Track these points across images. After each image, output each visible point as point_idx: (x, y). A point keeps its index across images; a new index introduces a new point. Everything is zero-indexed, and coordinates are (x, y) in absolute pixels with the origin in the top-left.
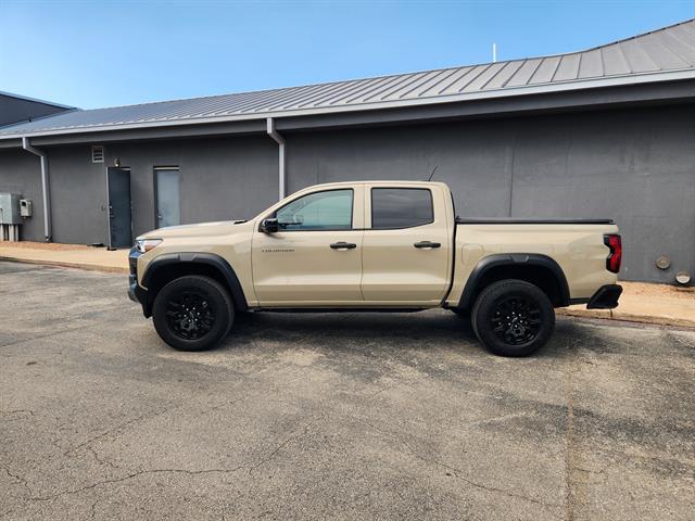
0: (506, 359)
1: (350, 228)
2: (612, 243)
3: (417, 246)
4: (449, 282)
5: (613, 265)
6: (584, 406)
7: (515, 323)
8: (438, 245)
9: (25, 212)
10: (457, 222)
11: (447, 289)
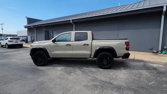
0: (103, 69)
1: (70, 41)
2: (127, 44)
3: (84, 45)
4: (91, 53)
5: (127, 49)
6: (112, 81)
7: (105, 62)
8: (88, 45)
9: (33, 39)
10: (93, 39)
11: (90, 54)
